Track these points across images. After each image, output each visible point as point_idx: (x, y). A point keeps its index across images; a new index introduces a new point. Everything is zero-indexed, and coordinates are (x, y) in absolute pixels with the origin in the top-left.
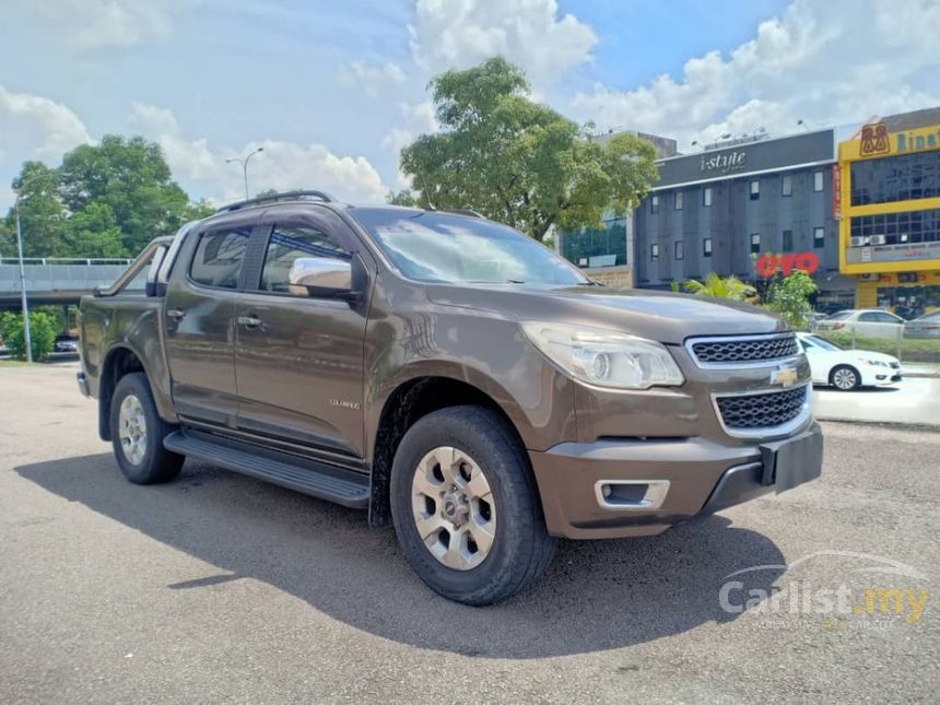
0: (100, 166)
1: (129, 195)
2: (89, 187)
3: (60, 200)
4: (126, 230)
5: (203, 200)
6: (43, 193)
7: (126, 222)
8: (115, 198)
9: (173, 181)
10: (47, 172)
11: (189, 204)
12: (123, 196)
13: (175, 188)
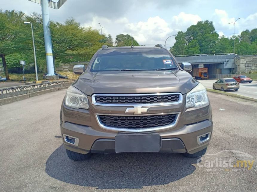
0: (196, 30)
1: (203, 37)
2: (193, 36)
3: (186, 40)
4: (201, 46)
5: (223, 36)
6: (182, 39)
7: (201, 44)
8: (199, 38)
9: (215, 31)
10: (183, 33)
11: (219, 37)
12: (201, 37)
13: (216, 33)
